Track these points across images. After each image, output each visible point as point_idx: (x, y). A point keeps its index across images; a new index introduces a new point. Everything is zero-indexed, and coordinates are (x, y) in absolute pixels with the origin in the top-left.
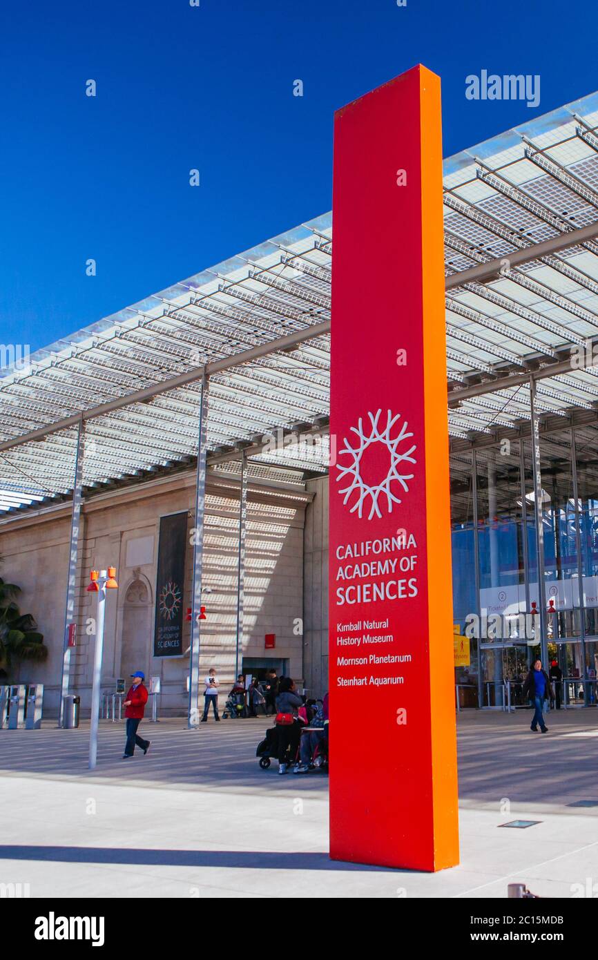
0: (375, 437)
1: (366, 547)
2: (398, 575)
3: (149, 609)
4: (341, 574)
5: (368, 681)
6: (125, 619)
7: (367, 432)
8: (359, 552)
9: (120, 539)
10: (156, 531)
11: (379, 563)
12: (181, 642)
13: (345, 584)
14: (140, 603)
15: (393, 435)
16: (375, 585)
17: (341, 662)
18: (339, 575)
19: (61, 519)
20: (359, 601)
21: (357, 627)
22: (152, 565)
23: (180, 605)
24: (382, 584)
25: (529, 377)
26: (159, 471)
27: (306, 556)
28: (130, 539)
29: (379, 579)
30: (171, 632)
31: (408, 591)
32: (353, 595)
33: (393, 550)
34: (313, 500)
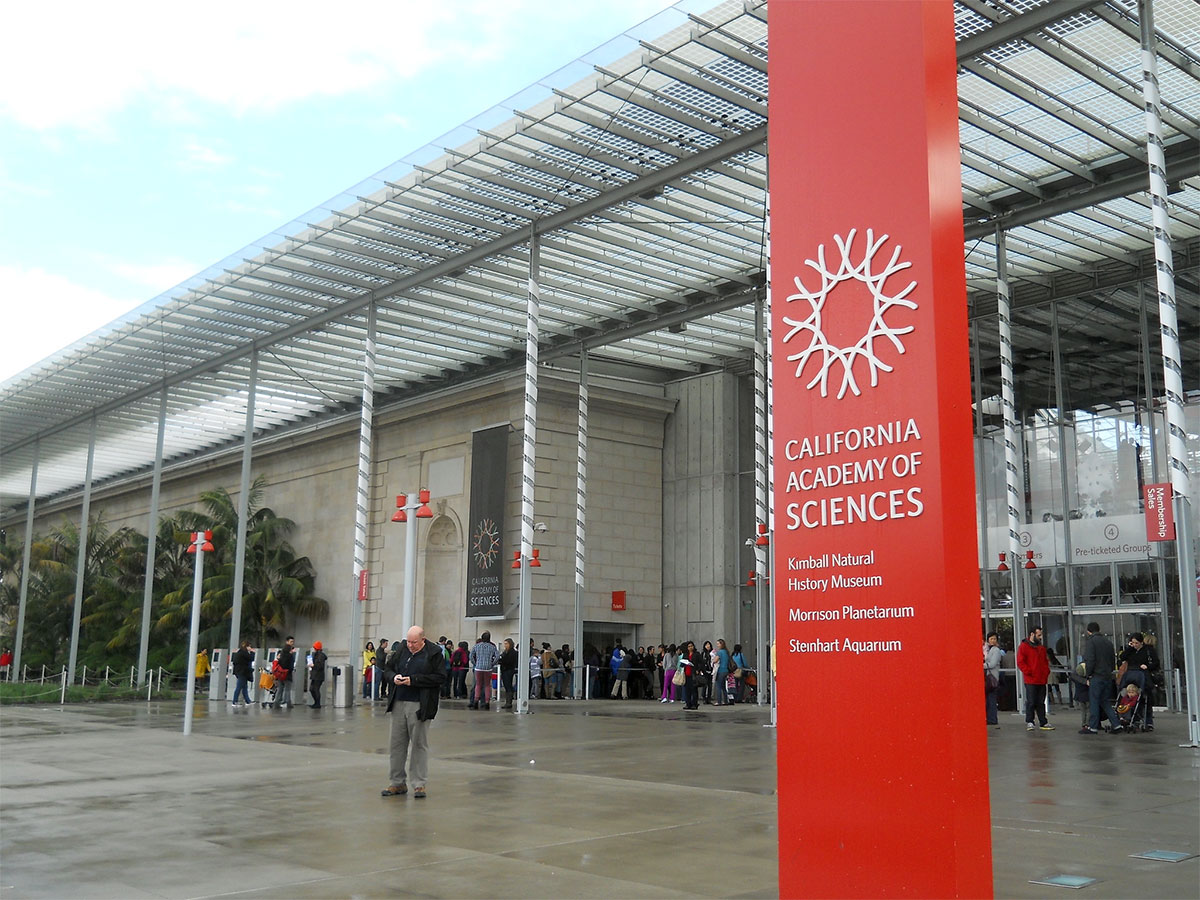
0: (846, 271)
1: (833, 441)
2: (889, 482)
3: (459, 554)
4: (795, 481)
5: (841, 646)
6: (427, 567)
7: (833, 266)
8: (822, 447)
9: (419, 462)
10: (467, 451)
11: (857, 464)
12: (500, 599)
13: (800, 496)
14: (446, 547)
15: (877, 266)
16: (850, 499)
17: (796, 615)
18: (790, 484)
19: (345, 435)
20: (824, 523)
21: (823, 562)
22: (462, 495)
23: (499, 548)
24: (863, 497)
25: (995, 225)
26: (471, 370)
27: (666, 486)
28: (433, 462)
29: (858, 489)
30: (488, 585)
31: (906, 506)
32: (814, 514)
33: (880, 443)
34: (675, 409)
